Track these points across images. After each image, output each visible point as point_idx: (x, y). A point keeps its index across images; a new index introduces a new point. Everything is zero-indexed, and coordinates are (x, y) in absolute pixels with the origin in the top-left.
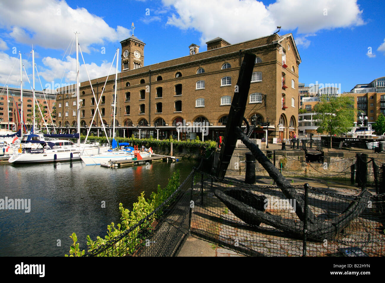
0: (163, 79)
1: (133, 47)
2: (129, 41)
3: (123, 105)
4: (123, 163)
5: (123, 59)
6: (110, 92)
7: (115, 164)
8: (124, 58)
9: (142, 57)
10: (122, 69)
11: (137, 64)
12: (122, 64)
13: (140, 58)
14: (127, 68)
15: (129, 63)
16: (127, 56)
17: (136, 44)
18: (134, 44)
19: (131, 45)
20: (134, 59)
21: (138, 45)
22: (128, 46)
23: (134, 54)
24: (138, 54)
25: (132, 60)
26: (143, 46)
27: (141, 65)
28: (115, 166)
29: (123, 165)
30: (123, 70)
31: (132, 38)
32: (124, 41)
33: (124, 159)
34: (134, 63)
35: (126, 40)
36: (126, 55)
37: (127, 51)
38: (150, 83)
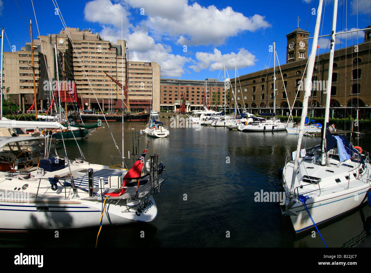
0: (338, 65)
1: (299, 38)
2: (296, 33)
3: (293, 90)
4: (317, 134)
5: (288, 50)
6: (280, 80)
7: (312, 134)
8: (290, 49)
9: (306, 46)
10: (287, 58)
11: (302, 52)
12: (287, 55)
13: (305, 47)
14: (292, 57)
15: (294, 53)
16: (293, 47)
17: (301, 35)
18: (299, 36)
19: (297, 37)
20: (300, 48)
21: (303, 35)
22: (294, 38)
23: (300, 45)
24: (303, 43)
25: (297, 50)
26: (308, 36)
27: (305, 53)
28: (313, 136)
29: (318, 136)
30: (289, 59)
31: (298, 31)
32: (291, 34)
33: (316, 131)
34: (299, 52)
35: (293, 33)
36: (291, 46)
37: (293, 43)
38: (323, 70)
